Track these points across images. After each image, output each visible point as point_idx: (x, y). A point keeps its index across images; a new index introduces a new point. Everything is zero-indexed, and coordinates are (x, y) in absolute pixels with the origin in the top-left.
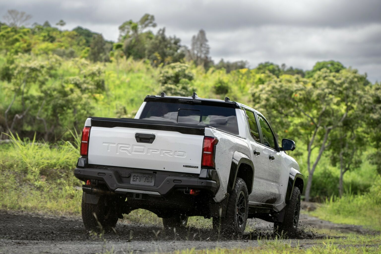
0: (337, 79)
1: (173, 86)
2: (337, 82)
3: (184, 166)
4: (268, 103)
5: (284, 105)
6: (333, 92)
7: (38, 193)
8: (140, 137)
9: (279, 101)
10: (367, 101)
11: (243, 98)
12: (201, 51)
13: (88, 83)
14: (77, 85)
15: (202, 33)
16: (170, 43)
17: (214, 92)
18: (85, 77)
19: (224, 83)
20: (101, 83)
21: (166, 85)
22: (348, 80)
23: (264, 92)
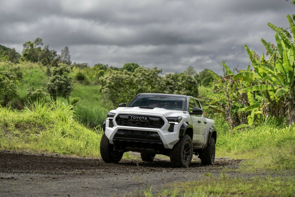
0: (146, 72)
1: (59, 76)
2: (147, 74)
4: (110, 85)
5: (119, 86)
6: (145, 79)
7: (17, 138)
9: (116, 84)
10: (163, 84)
11: (92, 82)
12: (66, 58)
13: (13, 74)
14: (7, 75)
15: (67, 48)
16: (51, 54)
17: (76, 79)
18: (11, 71)
19: (82, 74)
20: (20, 74)
21: (55, 75)
22: (153, 73)
23: (108, 79)
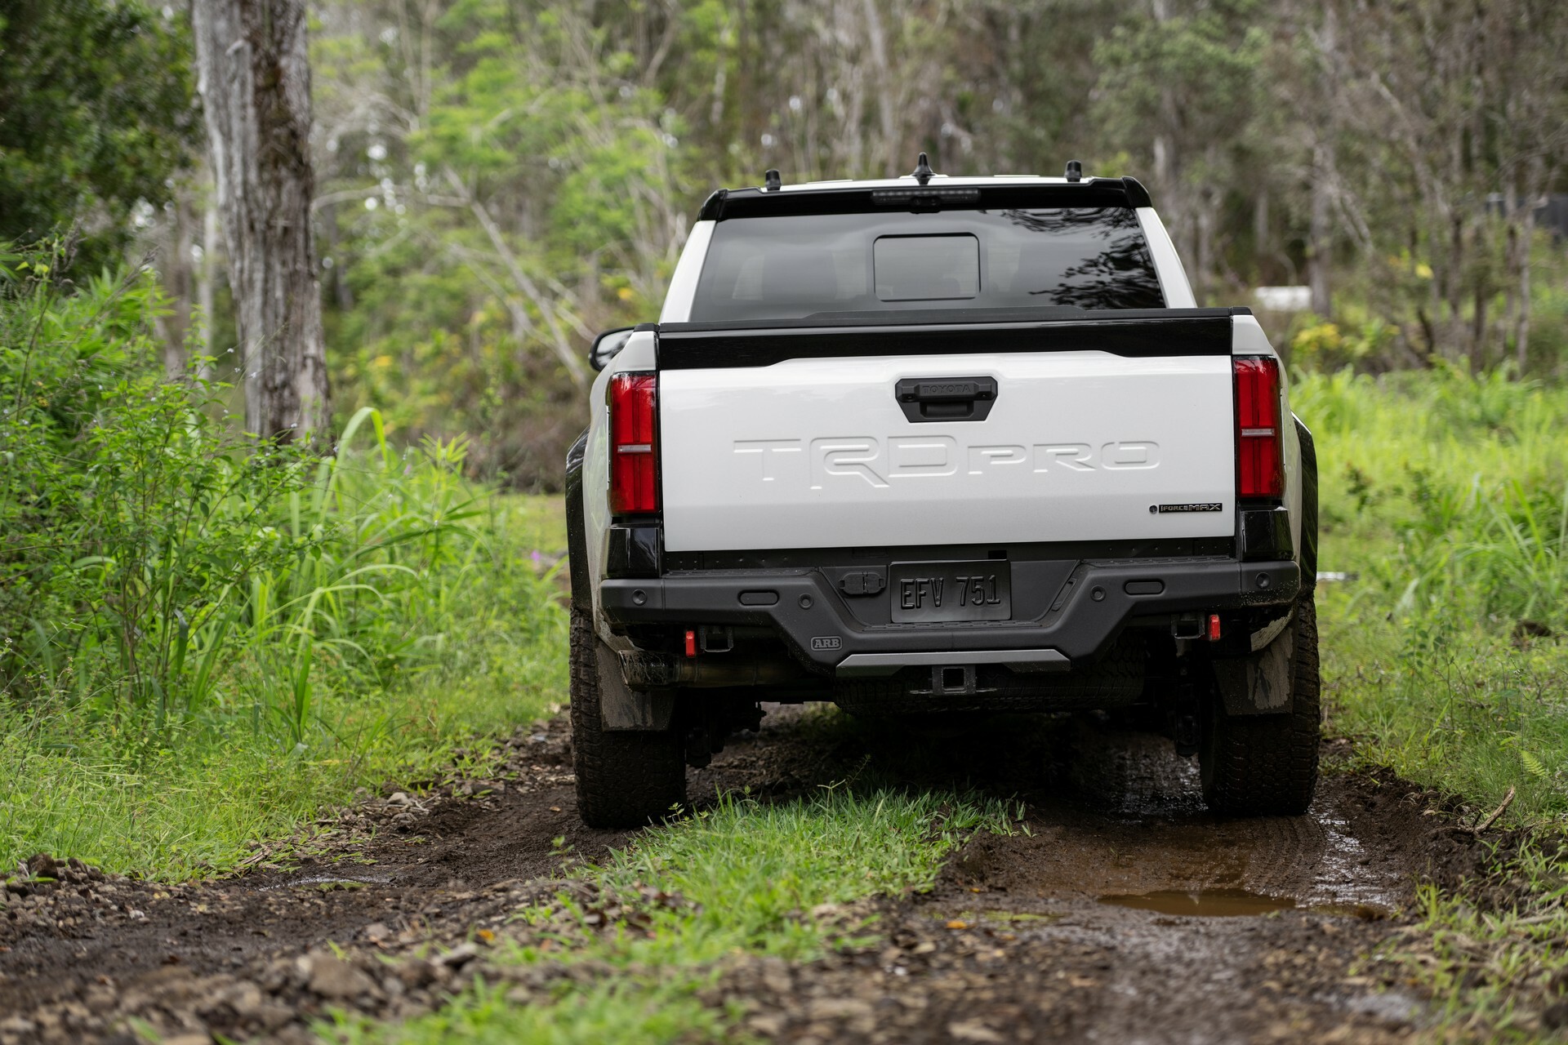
3: (1153, 509)
8: (923, 394)
